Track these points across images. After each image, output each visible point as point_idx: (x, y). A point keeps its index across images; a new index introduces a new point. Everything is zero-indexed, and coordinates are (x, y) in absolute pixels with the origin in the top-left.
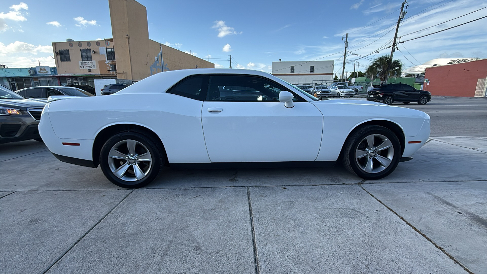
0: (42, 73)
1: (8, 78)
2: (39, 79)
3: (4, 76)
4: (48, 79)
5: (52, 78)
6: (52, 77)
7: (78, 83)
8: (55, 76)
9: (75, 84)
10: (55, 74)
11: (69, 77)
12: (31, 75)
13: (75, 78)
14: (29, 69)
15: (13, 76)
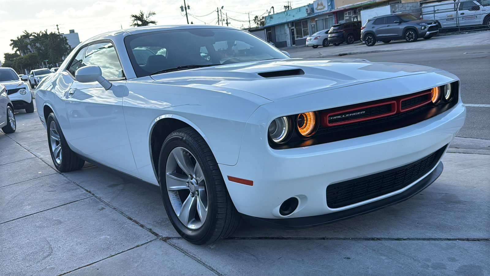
0: (319, 9)
1: (287, 23)
2: (316, 19)
3: (286, 21)
4: (324, 18)
5: (329, 16)
6: (329, 14)
7: (357, 19)
8: (331, 11)
9: (353, 20)
10: (332, 8)
11: (345, 10)
12: (309, 14)
13: (353, 11)
14: (307, 7)
15: (293, 20)
